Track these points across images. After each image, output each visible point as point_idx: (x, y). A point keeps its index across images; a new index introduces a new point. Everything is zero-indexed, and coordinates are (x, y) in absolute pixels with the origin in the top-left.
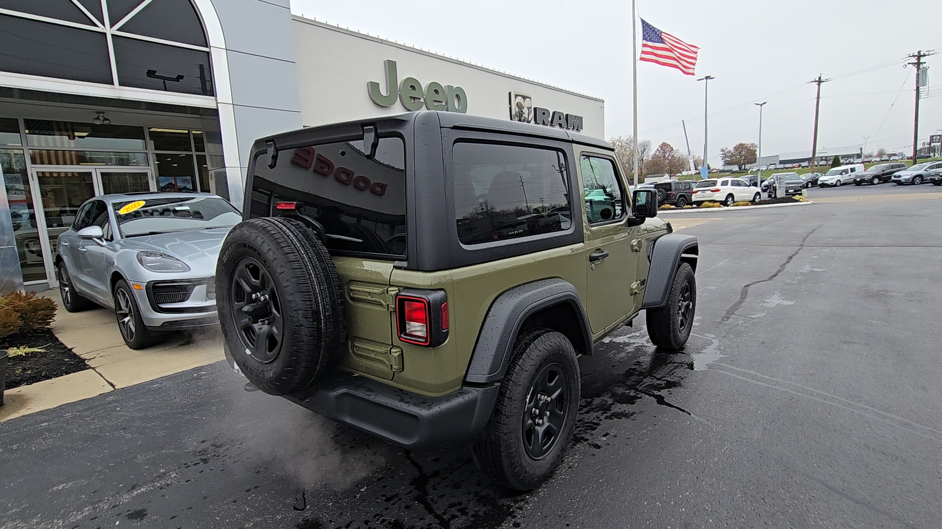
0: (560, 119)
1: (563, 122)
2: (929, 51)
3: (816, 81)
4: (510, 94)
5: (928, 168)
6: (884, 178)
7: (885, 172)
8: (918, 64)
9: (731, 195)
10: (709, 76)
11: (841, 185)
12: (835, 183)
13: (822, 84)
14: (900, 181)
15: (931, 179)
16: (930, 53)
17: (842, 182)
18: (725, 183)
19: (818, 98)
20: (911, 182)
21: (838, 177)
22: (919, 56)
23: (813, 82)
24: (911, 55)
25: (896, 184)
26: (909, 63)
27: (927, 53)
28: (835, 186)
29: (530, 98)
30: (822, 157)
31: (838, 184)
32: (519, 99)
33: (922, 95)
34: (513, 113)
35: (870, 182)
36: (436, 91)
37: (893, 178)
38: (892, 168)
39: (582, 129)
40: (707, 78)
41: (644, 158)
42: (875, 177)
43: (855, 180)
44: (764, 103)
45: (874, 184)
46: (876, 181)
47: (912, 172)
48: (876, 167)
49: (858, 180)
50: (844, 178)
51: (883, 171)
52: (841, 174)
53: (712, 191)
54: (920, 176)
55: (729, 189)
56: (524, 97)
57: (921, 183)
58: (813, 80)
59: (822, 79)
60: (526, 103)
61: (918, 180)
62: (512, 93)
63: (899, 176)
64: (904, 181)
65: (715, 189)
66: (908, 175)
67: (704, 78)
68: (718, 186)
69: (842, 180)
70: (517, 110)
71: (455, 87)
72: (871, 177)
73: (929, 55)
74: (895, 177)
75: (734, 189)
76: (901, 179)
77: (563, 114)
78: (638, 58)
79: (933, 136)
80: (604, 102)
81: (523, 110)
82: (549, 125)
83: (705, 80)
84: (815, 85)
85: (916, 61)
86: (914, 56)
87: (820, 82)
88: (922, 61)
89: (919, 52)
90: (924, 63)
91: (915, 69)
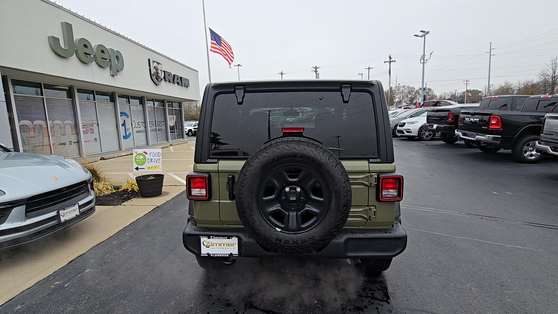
0: (178, 79)
1: (179, 81)
3: (280, 73)
4: (149, 60)
8: (316, 71)
10: (240, 65)
16: (320, 67)
22: (316, 68)
23: (279, 73)
26: (313, 71)
27: (318, 67)
29: (161, 64)
32: (155, 64)
34: (152, 73)
36: (103, 51)
39: (189, 86)
40: (239, 65)
41: (198, 105)
56: (158, 63)
59: (283, 73)
60: (159, 67)
62: (151, 59)
67: (237, 65)
70: (155, 71)
71: (115, 50)
73: (319, 68)
77: (179, 76)
78: (209, 49)
80: (198, 72)
81: (158, 72)
82: (172, 83)
83: (237, 66)
85: (315, 70)
86: (314, 68)
87: (282, 74)
88: (317, 70)
89: (316, 66)
90: (318, 71)
91: (315, 73)
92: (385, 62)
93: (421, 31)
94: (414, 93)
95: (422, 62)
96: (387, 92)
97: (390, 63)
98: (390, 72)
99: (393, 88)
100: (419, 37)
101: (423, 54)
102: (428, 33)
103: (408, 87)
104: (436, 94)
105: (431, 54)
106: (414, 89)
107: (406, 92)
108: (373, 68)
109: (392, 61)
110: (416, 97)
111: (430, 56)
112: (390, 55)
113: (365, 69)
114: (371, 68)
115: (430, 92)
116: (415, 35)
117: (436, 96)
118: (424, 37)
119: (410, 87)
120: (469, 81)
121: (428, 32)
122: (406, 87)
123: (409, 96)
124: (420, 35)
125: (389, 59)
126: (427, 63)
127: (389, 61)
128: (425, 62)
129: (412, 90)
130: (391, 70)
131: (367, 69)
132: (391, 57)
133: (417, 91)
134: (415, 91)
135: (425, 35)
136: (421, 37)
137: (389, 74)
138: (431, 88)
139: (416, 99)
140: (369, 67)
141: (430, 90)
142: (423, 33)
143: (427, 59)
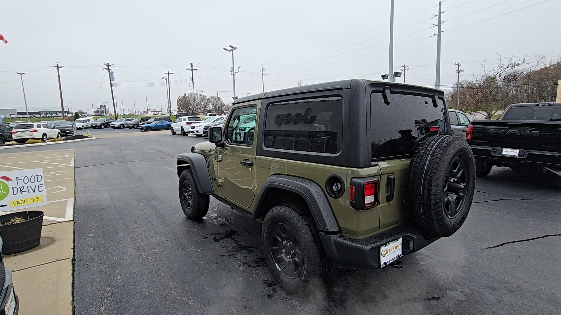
2: (112, 64)
5: (125, 121)
6: (106, 125)
7: (106, 122)
8: (109, 70)
9: (45, 134)
11: (85, 128)
12: (81, 128)
13: (60, 69)
14: (115, 127)
15: (128, 126)
16: (113, 65)
17: (85, 127)
18: (39, 126)
19: (59, 77)
20: (119, 128)
21: (82, 124)
22: (108, 66)
23: (53, 66)
24: (105, 64)
25: (112, 128)
26: (105, 68)
27: (111, 65)
28: (82, 129)
30: (47, 112)
31: (83, 128)
33: (113, 85)
35: (100, 127)
37: (111, 125)
38: (108, 120)
42: (102, 124)
43: (92, 126)
44: (23, 74)
45: (102, 128)
46: (103, 127)
47: (119, 123)
48: (101, 119)
49: (94, 126)
50: (85, 124)
51: (105, 121)
52: (84, 122)
53: (31, 132)
54: (122, 124)
55: (42, 130)
57: (123, 128)
58: (54, 65)
59: (59, 65)
61: (122, 127)
63: (114, 124)
64: (116, 127)
65: (33, 130)
66: (117, 124)
68: (35, 128)
69: (84, 126)
72: (100, 125)
73: (112, 66)
74: (112, 124)
75: (46, 130)
76: (115, 126)
79: (102, 105)
84: (56, 68)
85: (107, 68)
86: (106, 65)
87: (58, 67)
88: (110, 68)
89: (108, 64)
90: (111, 70)
91: (108, 72)
92: (187, 69)
93: (230, 46)
94: (206, 101)
95: (232, 74)
96: (181, 98)
97: (192, 71)
98: (193, 80)
99: (187, 95)
100: (227, 51)
101: (232, 67)
102: (235, 49)
103: (201, 95)
104: (224, 103)
105: (239, 67)
106: (206, 97)
107: (199, 99)
108: (172, 73)
109: (194, 69)
110: (208, 104)
111: (239, 69)
112: (192, 63)
113: (165, 73)
114: (170, 73)
115: (219, 101)
116: (224, 49)
117: (224, 104)
118: (232, 51)
119: (202, 95)
120: (250, 93)
121: (235, 47)
122: (198, 95)
123: (202, 104)
124: (228, 50)
125: (191, 67)
126: (236, 75)
127: (191, 68)
128: (235, 74)
129: (204, 98)
130: (193, 77)
131: (167, 73)
132: (193, 65)
133: (208, 99)
134: (207, 99)
135: (232, 50)
136: (229, 51)
137: (192, 81)
138: (220, 98)
139: (208, 106)
140: (168, 72)
141: (219, 99)
142: (231, 48)
143: (236, 72)
